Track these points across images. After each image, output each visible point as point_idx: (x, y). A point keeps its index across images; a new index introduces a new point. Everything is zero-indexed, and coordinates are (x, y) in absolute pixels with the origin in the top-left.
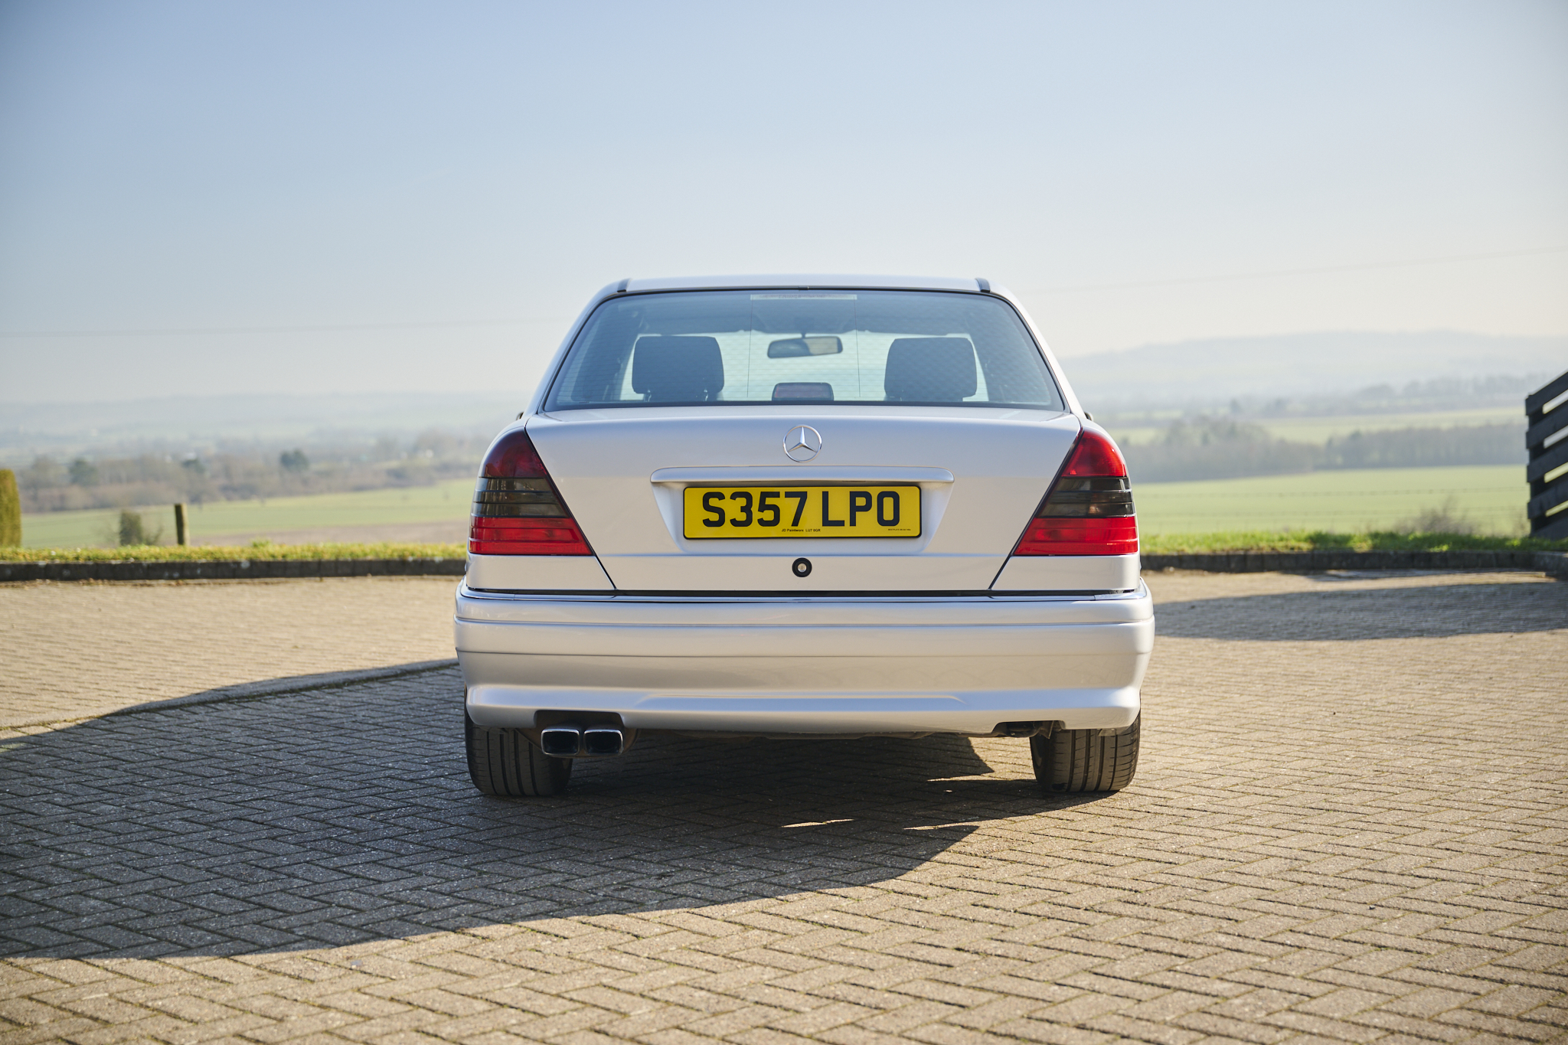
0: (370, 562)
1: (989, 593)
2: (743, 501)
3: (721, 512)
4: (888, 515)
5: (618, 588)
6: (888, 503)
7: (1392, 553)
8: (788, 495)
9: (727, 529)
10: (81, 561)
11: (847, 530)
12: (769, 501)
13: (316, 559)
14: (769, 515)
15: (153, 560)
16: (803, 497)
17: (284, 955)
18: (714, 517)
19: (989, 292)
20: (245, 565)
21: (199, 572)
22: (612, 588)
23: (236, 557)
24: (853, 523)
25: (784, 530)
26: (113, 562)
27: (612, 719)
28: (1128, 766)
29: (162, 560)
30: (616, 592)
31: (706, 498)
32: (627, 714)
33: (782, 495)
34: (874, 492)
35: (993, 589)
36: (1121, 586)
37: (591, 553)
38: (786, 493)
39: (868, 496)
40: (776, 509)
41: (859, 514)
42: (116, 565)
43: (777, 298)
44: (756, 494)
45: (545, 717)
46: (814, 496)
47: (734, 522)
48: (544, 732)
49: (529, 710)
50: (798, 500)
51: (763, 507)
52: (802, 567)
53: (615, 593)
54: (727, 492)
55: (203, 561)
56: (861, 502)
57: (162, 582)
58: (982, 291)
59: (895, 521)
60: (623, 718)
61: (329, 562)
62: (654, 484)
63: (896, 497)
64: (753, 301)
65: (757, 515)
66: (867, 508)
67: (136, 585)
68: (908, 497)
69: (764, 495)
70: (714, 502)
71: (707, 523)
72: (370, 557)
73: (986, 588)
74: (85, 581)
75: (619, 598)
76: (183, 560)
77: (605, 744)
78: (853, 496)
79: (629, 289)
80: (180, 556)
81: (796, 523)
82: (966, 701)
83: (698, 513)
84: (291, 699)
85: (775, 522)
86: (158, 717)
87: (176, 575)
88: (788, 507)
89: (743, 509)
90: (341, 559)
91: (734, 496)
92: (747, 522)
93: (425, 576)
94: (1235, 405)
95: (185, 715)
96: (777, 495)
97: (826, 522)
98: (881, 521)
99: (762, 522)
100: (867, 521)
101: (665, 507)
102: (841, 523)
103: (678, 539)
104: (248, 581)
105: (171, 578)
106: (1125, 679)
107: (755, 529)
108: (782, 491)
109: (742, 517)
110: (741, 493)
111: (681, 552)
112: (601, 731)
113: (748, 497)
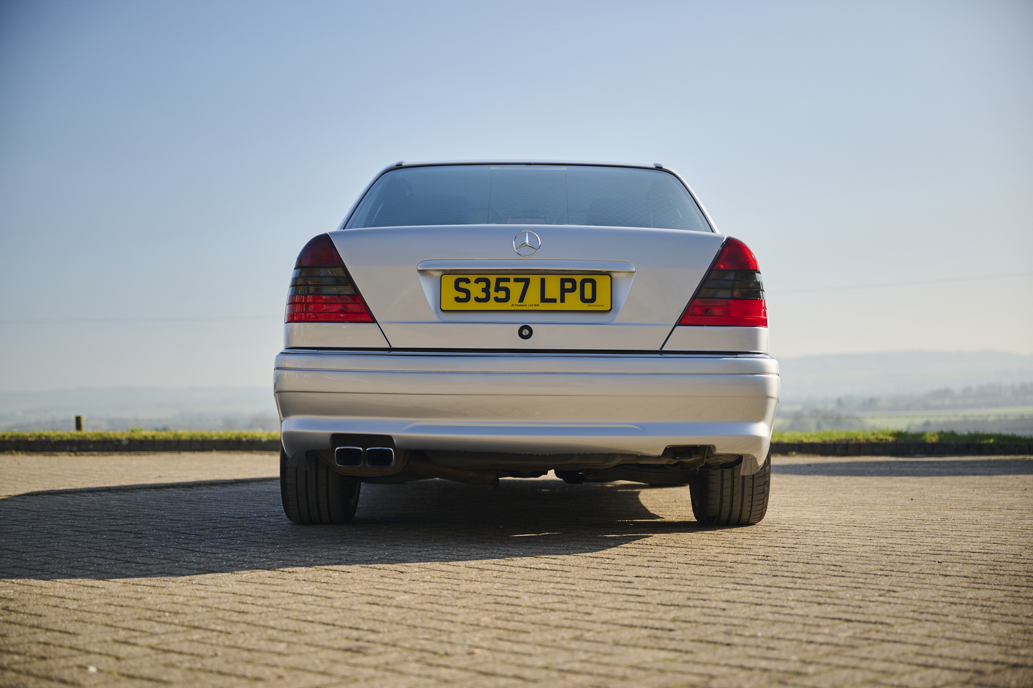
0: (215, 441)
1: (661, 352)
2: (483, 285)
3: (467, 292)
4: (588, 295)
5: (393, 346)
6: (588, 287)
7: (953, 443)
8: (516, 280)
9: (472, 305)
10: (7, 438)
11: (558, 306)
12: (502, 284)
13: (176, 439)
14: (502, 295)
15: (59, 438)
16: (527, 282)
17: (143, 579)
18: (463, 295)
19: (661, 168)
20: (125, 443)
21: (91, 447)
22: (388, 346)
23: (119, 437)
24: (563, 300)
25: (513, 305)
26: (30, 439)
27: (387, 440)
28: (761, 502)
29: (65, 439)
30: (391, 349)
31: (457, 282)
32: (397, 437)
33: (512, 280)
34: (578, 279)
35: (663, 349)
36: (756, 350)
37: (373, 320)
38: (514, 278)
39: (573, 282)
40: (507, 290)
41: (567, 295)
42: (31, 441)
43: (510, 169)
44: (493, 279)
45: (337, 438)
46: (535, 281)
47: (477, 300)
48: (337, 449)
49: (327, 434)
50: (523, 284)
51: (498, 289)
52: (525, 332)
53: (390, 351)
54: (472, 278)
55: (95, 439)
56: (568, 285)
57: (64, 453)
58: (657, 167)
59: (593, 299)
60: (395, 440)
61: (185, 441)
62: (420, 271)
63: (594, 283)
64: (492, 170)
65: (493, 294)
66: (573, 290)
67: (46, 455)
68: (603, 283)
69: (499, 281)
70: (462, 285)
71: (458, 299)
72: (215, 438)
73: (658, 348)
74: (8, 452)
75: (393, 353)
76: (80, 438)
77: (382, 458)
78: (563, 281)
79: (403, 164)
80: (78, 436)
81: (521, 299)
82: (643, 429)
83: (450, 292)
84: (154, 491)
85: (507, 299)
86: (57, 497)
87: (75, 449)
88: (516, 289)
89: (483, 290)
90: (194, 438)
91: (477, 281)
92: (486, 300)
93: (255, 452)
94: (839, 402)
95: (77, 497)
96: (508, 280)
97: (543, 300)
98: (583, 300)
99: (497, 300)
100: (573, 300)
101: (427, 288)
102: (554, 301)
103: (437, 312)
104: (127, 453)
105: (71, 451)
106: (759, 415)
107: (492, 305)
108: (512, 277)
109: (483, 295)
110: (482, 277)
111: (437, 320)
112: (378, 448)
113: (488, 282)
